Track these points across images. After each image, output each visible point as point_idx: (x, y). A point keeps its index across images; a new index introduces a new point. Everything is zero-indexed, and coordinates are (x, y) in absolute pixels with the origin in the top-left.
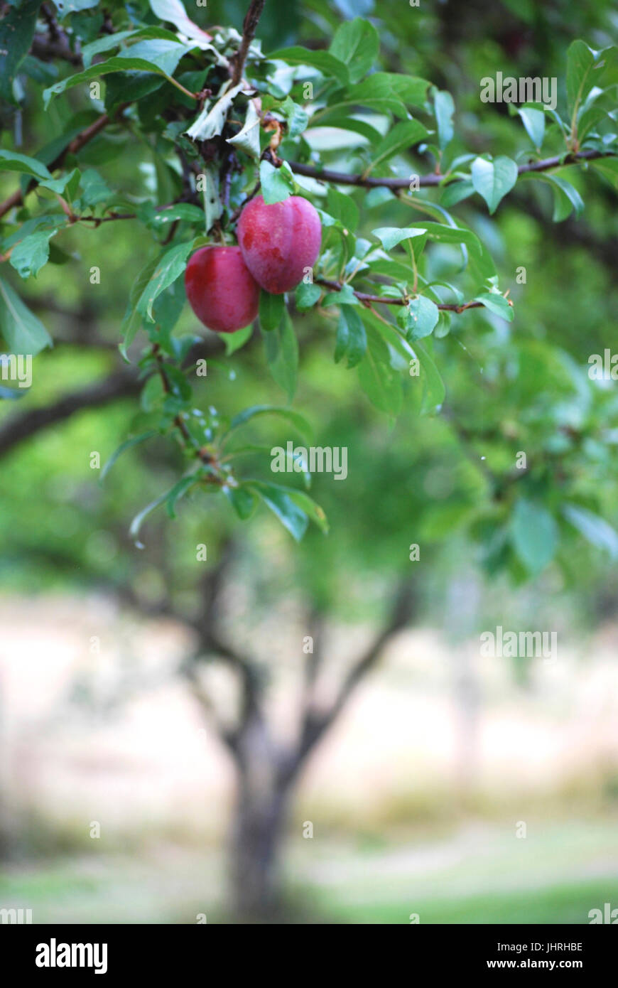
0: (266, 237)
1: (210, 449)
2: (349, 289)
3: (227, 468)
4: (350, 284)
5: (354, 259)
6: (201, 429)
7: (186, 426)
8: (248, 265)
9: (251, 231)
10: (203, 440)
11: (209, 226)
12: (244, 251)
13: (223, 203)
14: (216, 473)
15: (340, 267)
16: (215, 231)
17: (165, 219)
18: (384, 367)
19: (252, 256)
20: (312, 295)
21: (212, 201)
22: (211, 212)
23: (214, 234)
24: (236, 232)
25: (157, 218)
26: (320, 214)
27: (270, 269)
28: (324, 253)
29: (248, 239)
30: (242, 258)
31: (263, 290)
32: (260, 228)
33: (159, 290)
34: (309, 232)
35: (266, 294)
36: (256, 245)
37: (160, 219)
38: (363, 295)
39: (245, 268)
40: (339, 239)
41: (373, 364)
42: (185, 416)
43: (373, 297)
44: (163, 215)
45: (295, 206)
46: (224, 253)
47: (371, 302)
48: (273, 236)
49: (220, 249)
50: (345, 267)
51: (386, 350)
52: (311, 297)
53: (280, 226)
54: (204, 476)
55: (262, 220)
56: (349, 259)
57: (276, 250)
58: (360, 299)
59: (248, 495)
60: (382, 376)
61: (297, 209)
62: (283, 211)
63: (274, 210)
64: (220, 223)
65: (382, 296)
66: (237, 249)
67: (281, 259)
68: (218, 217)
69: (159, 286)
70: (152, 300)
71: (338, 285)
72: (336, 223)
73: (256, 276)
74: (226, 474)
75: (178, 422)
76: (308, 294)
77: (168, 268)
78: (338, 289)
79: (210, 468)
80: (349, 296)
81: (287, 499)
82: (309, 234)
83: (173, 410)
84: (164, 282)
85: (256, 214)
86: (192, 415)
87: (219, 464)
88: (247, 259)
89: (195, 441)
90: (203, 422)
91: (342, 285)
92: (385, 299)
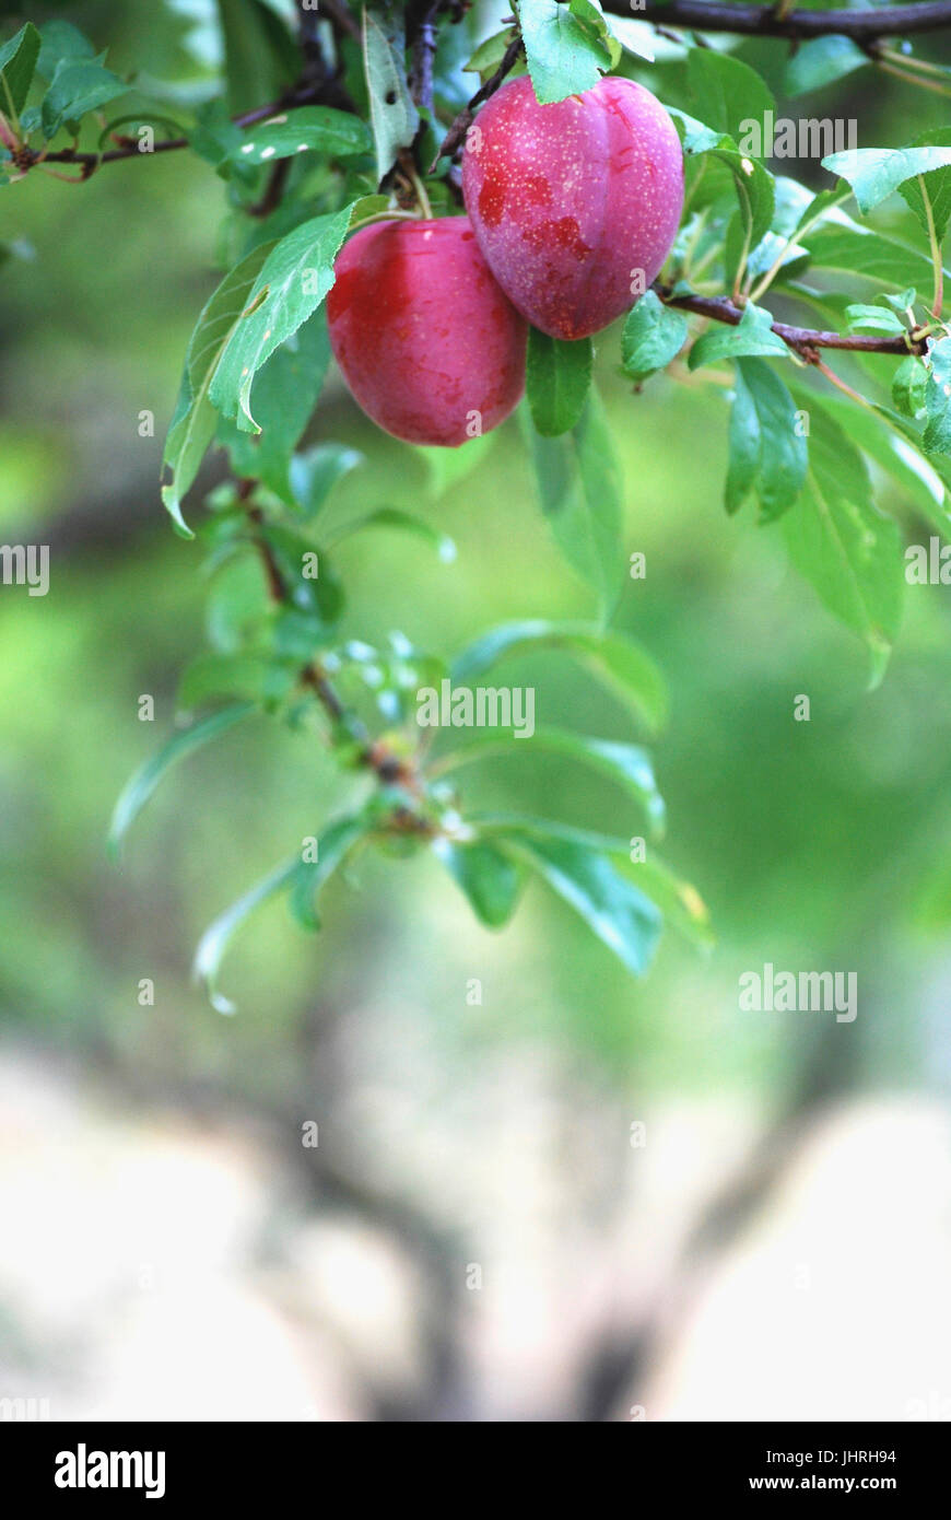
0: (541, 189)
1: (396, 744)
2: (760, 317)
3: (443, 792)
4: (762, 302)
5: (769, 236)
6: (371, 694)
7: (333, 687)
8: (494, 266)
9: (500, 175)
10: (381, 723)
11: (383, 166)
12: (482, 230)
13: (418, 103)
14: (415, 805)
15: (731, 257)
16: (398, 177)
17: (268, 153)
18: (853, 512)
19: (504, 242)
20: (665, 336)
21: (390, 99)
22: (388, 127)
23: (398, 186)
24: (458, 180)
25: (248, 149)
26: (678, 122)
27: (552, 275)
28: (687, 221)
29: (492, 198)
30: (477, 249)
31: (535, 330)
32: (523, 167)
33: (267, 346)
34: (653, 169)
35: (543, 342)
36: (513, 213)
37: (256, 152)
38: (799, 332)
39: (485, 274)
40: (730, 184)
41: (823, 506)
42: (328, 661)
43: (826, 335)
44: (262, 142)
45: (612, 103)
46: (428, 235)
47: (822, 351)
48: (560, 189)
49: (417, 227)
50: (746, 259)
51: (859, 469)
52: (663, 344)
53: (577, 160)
54: (386, 815)
55: (526, 144)
56: (757, 239)
57: (569, 222)
58: (788, 341)
59: (502, 861)
60: (849, 535)
61: (618, 111)
62: (581, 118)
63: (558, 117)
64: (413, 156)
65: (849, 333)
66: (461, 223)
67: (581, 248)
68: (408, 141)
69: (267, 334)
70: (249, 373)
71: (730, 306)
72: (721, 142)
73: (516, 295)
74: (438, 808)
75: (310, 676)
76: (655, 335)
77: (286, 286)
78: (733, 320)
79: (399, 795)
80: (761, 336)
81: (603, 869)
82: (653, 177)
83: (299, 650)
84: (280, 325)
85: (512, 130)
86: (346, 657)
87: (423, 784)
88: (489, 251)
89: (355, 725)
90: (373, 675)
91: (741, 307)
92: (856, 338)
